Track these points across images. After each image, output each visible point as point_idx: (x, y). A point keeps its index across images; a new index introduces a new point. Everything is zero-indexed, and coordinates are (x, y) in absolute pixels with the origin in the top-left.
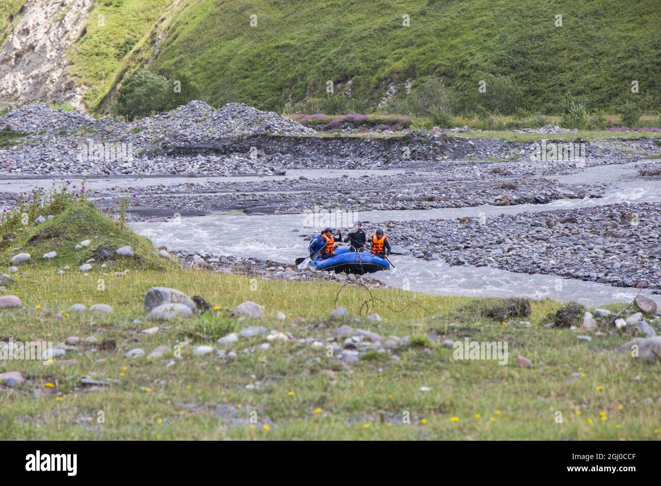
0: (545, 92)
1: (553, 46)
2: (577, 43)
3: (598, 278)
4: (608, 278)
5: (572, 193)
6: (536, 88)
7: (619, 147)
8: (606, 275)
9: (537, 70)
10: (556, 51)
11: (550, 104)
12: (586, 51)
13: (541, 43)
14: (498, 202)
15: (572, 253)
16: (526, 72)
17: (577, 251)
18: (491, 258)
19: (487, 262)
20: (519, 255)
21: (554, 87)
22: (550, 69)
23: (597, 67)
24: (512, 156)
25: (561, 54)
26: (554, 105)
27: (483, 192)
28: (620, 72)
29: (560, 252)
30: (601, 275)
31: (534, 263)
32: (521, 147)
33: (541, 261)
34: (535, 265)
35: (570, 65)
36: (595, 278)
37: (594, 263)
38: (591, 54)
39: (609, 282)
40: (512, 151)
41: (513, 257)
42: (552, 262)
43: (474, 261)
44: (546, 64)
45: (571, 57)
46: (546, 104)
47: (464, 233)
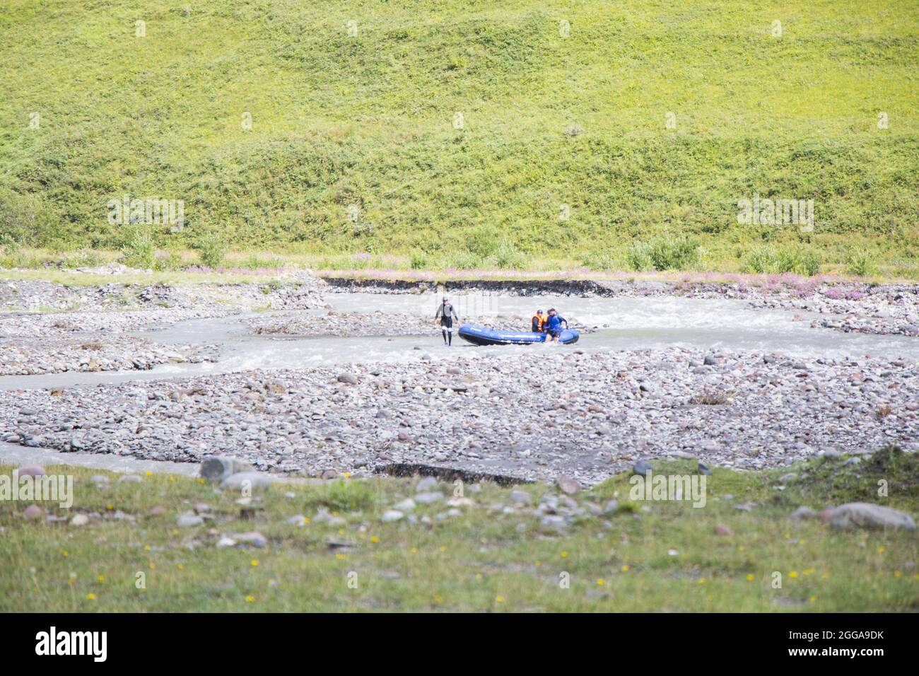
0: (89, 218)
1: (99, 155)
2: (132, 152)
3: (269, 467)
4: (282, 466)
5: (180, 356)
6: (77, 212)
7: (215, 294)
8: (279, 463)
9: (77, 187)
10: (104, 162)
11: (97, 235)
12: (145, 163)
13: (82, 151)
14: (85, 367)
15: (224, 434)
16: (62, 189)
17: (230, 432)
18: (117, 442)
19: (112, 447)
20: (155, 438)
21: (102, 211)
22: (95, 186)
23: (160, 186)
24: (70, 305)
25: (109, 167)
26: (102, 236)
27: (59, 353)
28: (191, 193)
29: (209, 433)
30: (272, 462)
31: (179, 447)
32: (83, 292)
33: (188, 445)
34: (181, 451)
35: (123, 181)
36: (266, 467)
37: (259, 447)
38: (152, 167)
39: (285, 471)
40: (70, 299)
41: (147, 439)
42: (203, 446)
43: (93, 445)
44: (89, 179)
45: (125, 170)
46: (90, 234)
47: (62, 409)
